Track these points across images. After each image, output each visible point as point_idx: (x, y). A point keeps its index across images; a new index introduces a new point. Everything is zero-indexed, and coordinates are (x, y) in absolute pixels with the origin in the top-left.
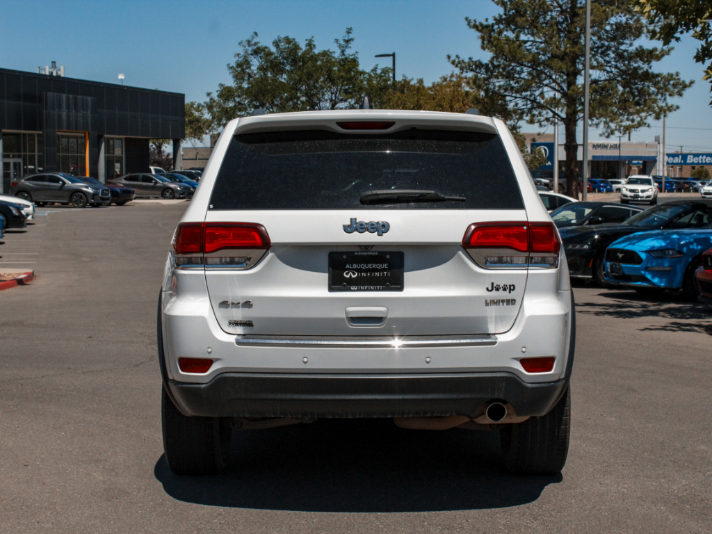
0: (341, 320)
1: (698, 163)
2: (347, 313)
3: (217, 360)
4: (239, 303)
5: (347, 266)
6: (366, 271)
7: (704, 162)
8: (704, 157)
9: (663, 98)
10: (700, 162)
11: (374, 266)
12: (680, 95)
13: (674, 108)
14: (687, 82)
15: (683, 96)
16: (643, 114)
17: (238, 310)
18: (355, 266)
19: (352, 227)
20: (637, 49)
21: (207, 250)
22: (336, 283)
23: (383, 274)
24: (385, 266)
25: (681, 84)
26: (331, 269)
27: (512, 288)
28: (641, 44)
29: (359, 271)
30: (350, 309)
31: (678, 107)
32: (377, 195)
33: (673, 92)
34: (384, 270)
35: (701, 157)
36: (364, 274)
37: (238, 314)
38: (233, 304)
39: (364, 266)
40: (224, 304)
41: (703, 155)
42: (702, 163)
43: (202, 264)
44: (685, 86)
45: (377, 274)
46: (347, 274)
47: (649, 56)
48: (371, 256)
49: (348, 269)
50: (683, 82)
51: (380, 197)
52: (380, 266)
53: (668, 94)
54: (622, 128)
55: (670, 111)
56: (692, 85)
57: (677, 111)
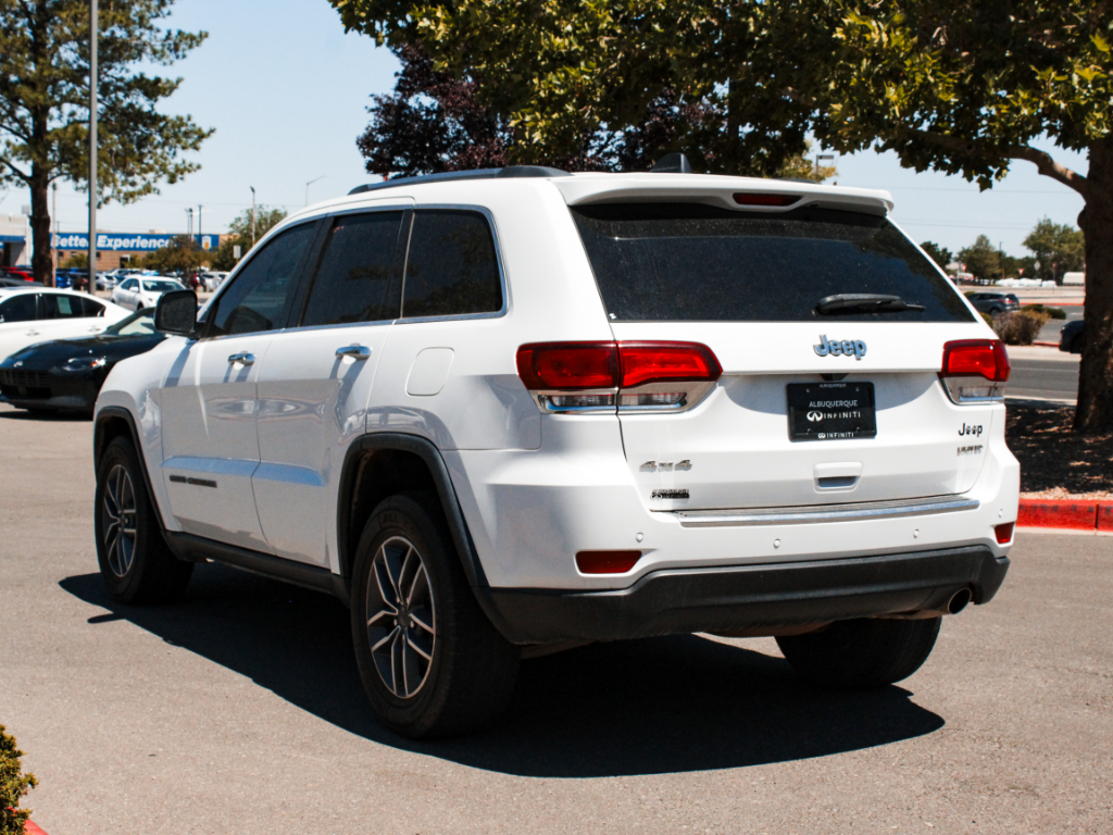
0: (807, 482)
1: (68, 248)
2: (815, 472)
3: (649, 551)
4: (671, 464)
5: (811, 405)
6: (832, 410)
7: (76, 245)
8: (77, 238)
9: (172, 152)
10: (71, 245)
11: (841, 403)
12: (197, 149)
13: (194, 167)
14: (205, 130)
15: (201, 150)
16: (150, 176)
17: (669, 473)
18: (820, 404)
19: (825, 348)
20: (135, 77)
21: (625, 384)
22: (800, 430)
23: (853, 415)
24: (854, 403)
25: (196, 133)
26: (792, 408)
27: (978, 430)
28: (142, 71)
29: (825, 410)
30: (821, 466)
31: (199, 167)
32: (842, 300)
33: (186, 143)
34: (851, 409)
35: (71, 238)
36: (830, 416)
37: (671, 480)
38: (662, 465)
39: (829, 404)
40: (650, 465)
41: (74, 235)
42: (74, 248)
43: (612, 404)
44: (202, 136)
45: (845, 415)
46: (811, 416)
47: (153, 88)
48: (838, 388)
49: (812, 409)
50: (200, 130)
51: (845, 304)
52: (847, 404)
53: (179, 145)
54: (122, 195)
55: (189, 171)
56: (212, 134)
57: (198, 171)
